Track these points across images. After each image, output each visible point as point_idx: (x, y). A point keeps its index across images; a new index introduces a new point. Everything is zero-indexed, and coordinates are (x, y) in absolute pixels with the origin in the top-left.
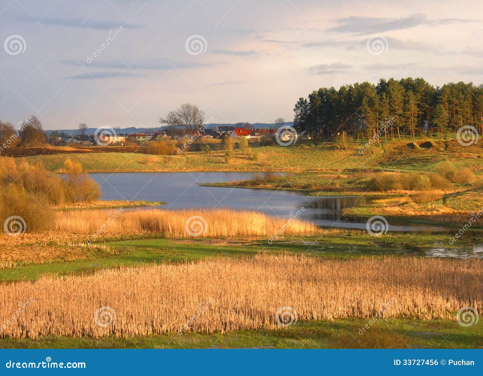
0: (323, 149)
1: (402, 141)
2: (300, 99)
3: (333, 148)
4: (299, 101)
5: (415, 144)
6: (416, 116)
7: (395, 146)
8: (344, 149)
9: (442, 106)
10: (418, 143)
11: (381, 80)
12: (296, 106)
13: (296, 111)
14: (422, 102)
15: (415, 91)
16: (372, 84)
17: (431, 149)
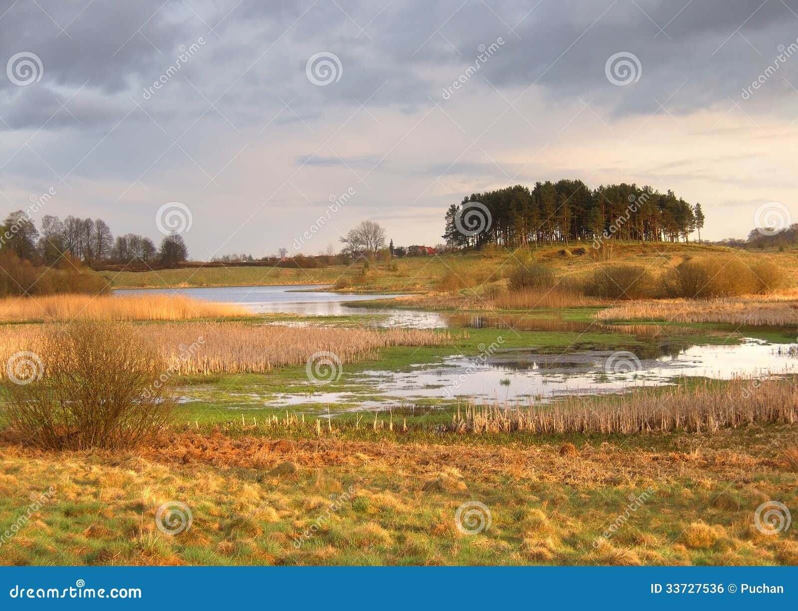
0: (469, 257)
1: (554, 248)
2: (452, 206)
3: (479, 258)
4: (451, 208)
5: (567, 251)
6: (570, 220)
7: (545, 253)
8: (491, 257)
9: (597, 209)
10: (570, 250)
11: (537, 183)
12: (447, 213)
13: (448, 219)
14: (577, 205)
15: (568, 193)
16: (525, 188)
17: (583, 256)
